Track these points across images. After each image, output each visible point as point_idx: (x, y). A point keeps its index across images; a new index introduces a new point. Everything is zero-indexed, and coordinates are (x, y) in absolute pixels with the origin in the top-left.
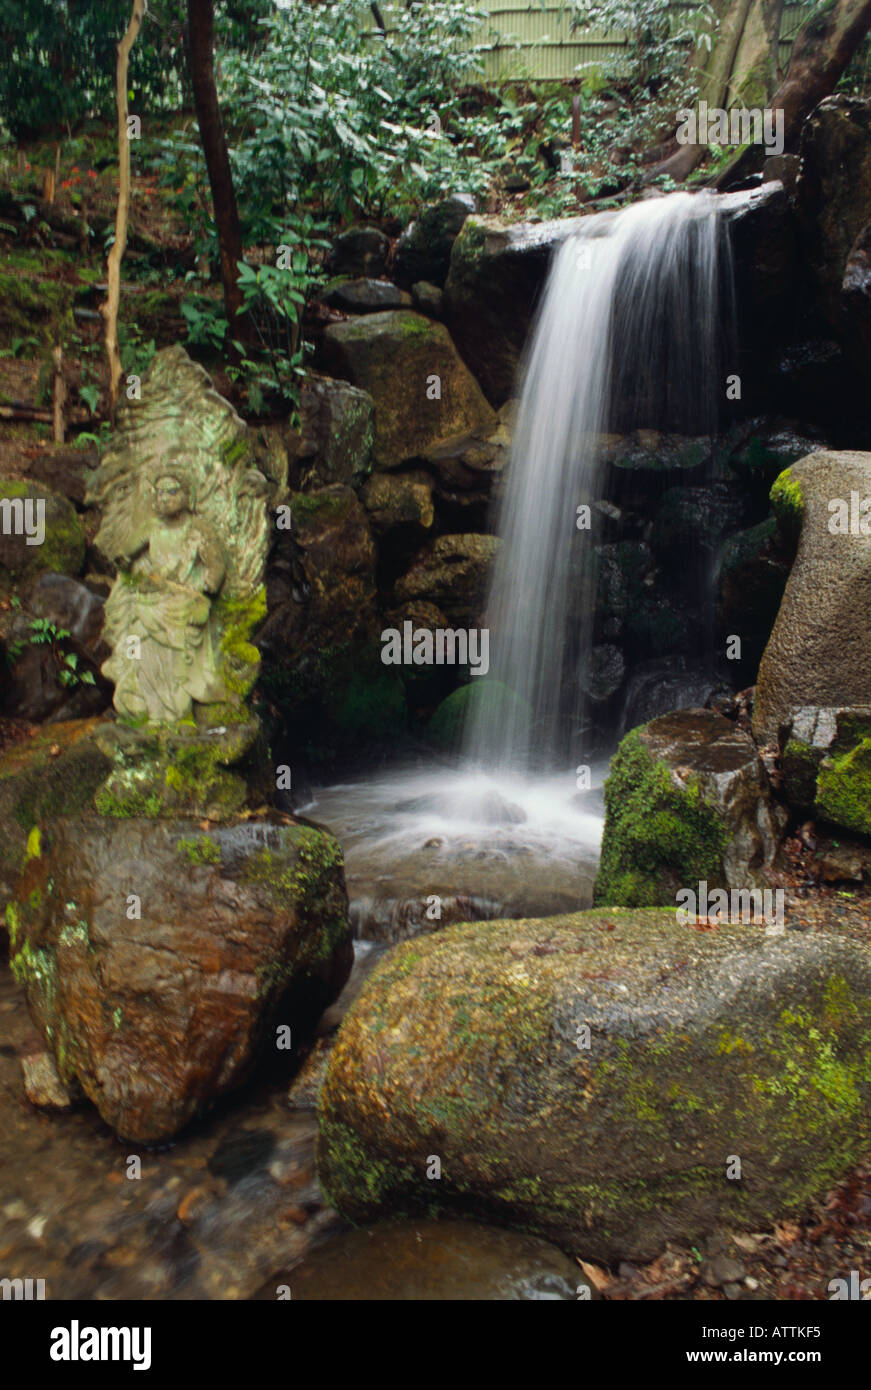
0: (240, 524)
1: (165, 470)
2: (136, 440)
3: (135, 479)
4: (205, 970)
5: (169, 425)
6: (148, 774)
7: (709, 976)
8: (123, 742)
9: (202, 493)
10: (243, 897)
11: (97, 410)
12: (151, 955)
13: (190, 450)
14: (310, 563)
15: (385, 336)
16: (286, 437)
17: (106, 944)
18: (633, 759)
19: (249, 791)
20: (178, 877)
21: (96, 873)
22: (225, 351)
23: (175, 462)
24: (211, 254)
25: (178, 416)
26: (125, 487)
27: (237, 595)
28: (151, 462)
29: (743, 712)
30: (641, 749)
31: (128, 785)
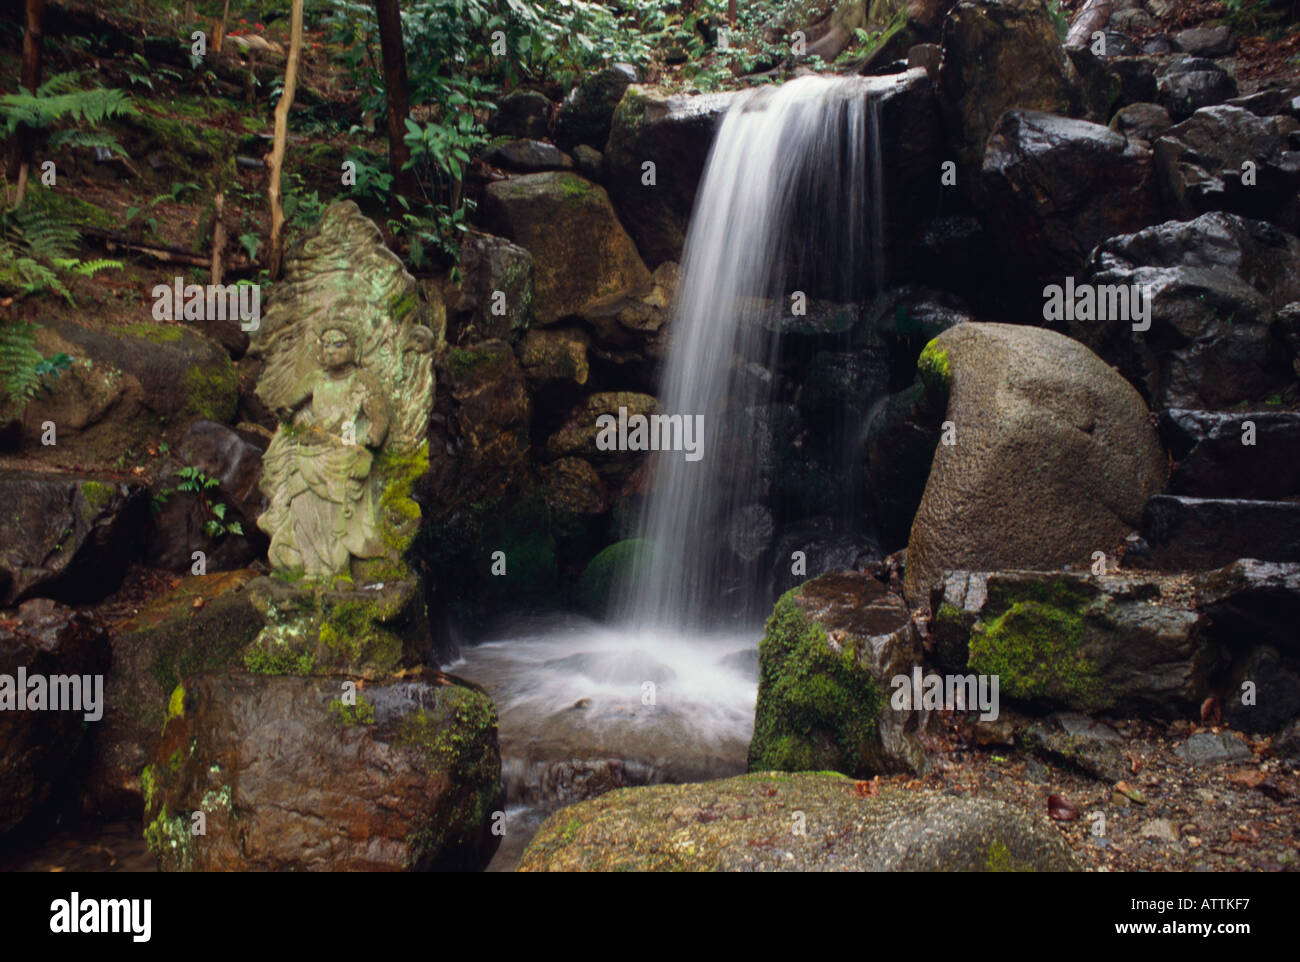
0: (405, 378)
1: (332, 323)
2: (304, 291)
3: (301, 330)
4: (353, 837)
5: (338, 279)
6: (301, 630)
7: (873, 842)
8: (276, 597)
9: (368, 347)
10: (396, 760)
11: (257, 257)
12: (297, 821)
13: (358, 303)
14: (466, 417)
15: (546, 195)
16: (446, 290)
17: (250, 810)
18: (788, 621)
19: (404, 649)
20: (330, 738)
21: (244, 734)
22: (388, 204)
23: (342, 314)
24: (379, 110)
25: (347, 269)
26: (291, 338)
27: (400, 449)
28: (317, 314)
29: (894, 575)
30: (796, 611)
31: (280, 641)
